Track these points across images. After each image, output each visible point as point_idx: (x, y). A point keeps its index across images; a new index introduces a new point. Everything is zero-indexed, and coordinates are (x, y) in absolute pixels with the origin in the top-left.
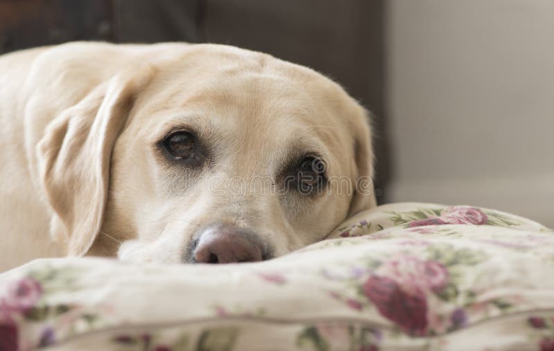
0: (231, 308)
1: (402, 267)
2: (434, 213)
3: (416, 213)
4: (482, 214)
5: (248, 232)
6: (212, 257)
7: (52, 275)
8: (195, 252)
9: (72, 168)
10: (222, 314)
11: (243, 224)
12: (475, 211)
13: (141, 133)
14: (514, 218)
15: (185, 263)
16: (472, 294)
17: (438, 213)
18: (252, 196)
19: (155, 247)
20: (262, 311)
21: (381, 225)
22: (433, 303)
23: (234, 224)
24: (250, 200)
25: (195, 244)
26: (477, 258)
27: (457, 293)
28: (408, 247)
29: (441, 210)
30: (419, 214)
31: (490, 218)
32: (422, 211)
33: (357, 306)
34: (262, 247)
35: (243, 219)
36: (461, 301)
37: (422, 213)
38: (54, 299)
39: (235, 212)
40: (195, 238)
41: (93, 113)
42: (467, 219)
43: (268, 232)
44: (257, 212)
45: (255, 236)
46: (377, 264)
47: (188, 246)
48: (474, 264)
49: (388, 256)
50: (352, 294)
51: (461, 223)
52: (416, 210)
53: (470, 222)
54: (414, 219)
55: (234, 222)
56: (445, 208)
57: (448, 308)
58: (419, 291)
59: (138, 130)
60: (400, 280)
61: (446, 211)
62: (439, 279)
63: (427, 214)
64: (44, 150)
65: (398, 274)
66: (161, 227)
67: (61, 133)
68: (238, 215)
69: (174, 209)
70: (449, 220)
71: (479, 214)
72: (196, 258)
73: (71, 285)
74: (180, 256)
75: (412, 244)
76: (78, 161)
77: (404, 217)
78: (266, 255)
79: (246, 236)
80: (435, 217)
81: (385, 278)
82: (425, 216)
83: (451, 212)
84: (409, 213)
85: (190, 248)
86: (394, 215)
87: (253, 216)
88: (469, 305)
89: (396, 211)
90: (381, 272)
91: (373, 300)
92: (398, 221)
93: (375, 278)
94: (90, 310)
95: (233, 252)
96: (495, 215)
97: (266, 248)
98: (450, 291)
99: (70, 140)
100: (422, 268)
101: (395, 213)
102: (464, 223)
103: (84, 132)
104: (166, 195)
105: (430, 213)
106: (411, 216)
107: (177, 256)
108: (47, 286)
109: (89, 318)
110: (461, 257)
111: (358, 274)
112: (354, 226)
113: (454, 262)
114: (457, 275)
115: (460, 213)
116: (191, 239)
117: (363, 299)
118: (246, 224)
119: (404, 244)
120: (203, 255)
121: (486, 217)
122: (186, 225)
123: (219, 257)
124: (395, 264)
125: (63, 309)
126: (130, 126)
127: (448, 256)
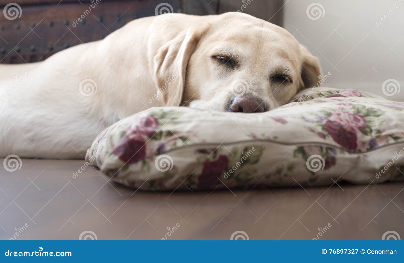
0: (259, 136)
1: (342, 116)
2: (336, 92)
3: (328, 92)
4: (359, 92)
5: (258, 98)
6: (240, 109)
7: (163, 115)
8: (231, 106)
9: (169, 70)
10: (255, 139)
11: (255, 94)
12: (356, 91)
13: (205, 51)
14: (373, 95)
15: (225, 111)
16: (379, 131)
17: (338, 92)
18: (259, 82)
19: (210, 103)
20: (276, 138)
21: (312, 97)
22: (359, 134)
23: (251, 94)
24: (258, 84)
25: (232, 102)
26: (379, 113)
27: (371, 131)
28: (342, 106)
29: (339, 91)
30: (330, 92)
31: (363, 94)
32: (331, 91)
33: (324, 136)
34: (264, 105)
35: (255, 92)
36: (374, 134)
37: (331, 92)
38: (165, 128)
39: (251, 88)
40: (231, 99)
41: (180, 44)
42: (353, 94)
43: (267, 99)
44: (262, 89)
45: (261, 100)
46: (330, 115)
47: (228, 103)
48: (378, 116)
49: (334, 110)
50: (319, 129)
51: (351, 96)
52: (328, 90)
53: (355, 96)
54: (327, 94)
55: (251, 92)
56: (341, 90)
57: (367, 138)
58: (353, 129)
59: (204, 49)
60: (343, 123)
61: (342, 91)
62: (361, 123)
63: (333, 92)
64: (157, 60)
65: (341, 120)
66: (213, 94)
67: (165, 53)
68: (253, 90)
69: (220, 85)
70: (346, 95)
71: (358, 92)
72: (232, 109)
73: (174, 121)
74: (223, 108)
75: (345, 105)
76: (172, 67)
77: (322, 93)
78: (266, 109)
79: (257, 99)
80: (337, 93)
81: (335, 122)
82: (332, 93)
83: (344, 92)
84: (325, 91)
85: (229, 104)
86: (318, 92)
87: (259, 91)
88: (377, 137)
89: (319, 90)
90: (332, 118)
91: (330, 133)
92: (320, 95)
93: (330, 122)
94: (185, 135)
95: (250, 107)
96: (365, 93)
97: (266, 106)
98: (368, 130)
99: (168, 57)
100: (352, 117)
101: (318, 91)
102: (352, 96)
103: (175, 53)
104: (216, 78)
105: (334, 92)
106: (325, 92)
107: (222, 108)
108: (160, 121)
109: (184, 139)
110: (370, 112)
111: (321, 119)
112: (300, 97)
113: (367, 115)
114: (370, 121)
115: (349, 92)
116: (230, 100)
117: (325, 133)
118: (257, 94)
119: (340, 104)
120: (236, 107)
121: (361, 94)
122: (227, 93)
123: (243, 109)
124: (339, 115)
125: (170, 133)
126: (198, 49)
127: (364, 112)
